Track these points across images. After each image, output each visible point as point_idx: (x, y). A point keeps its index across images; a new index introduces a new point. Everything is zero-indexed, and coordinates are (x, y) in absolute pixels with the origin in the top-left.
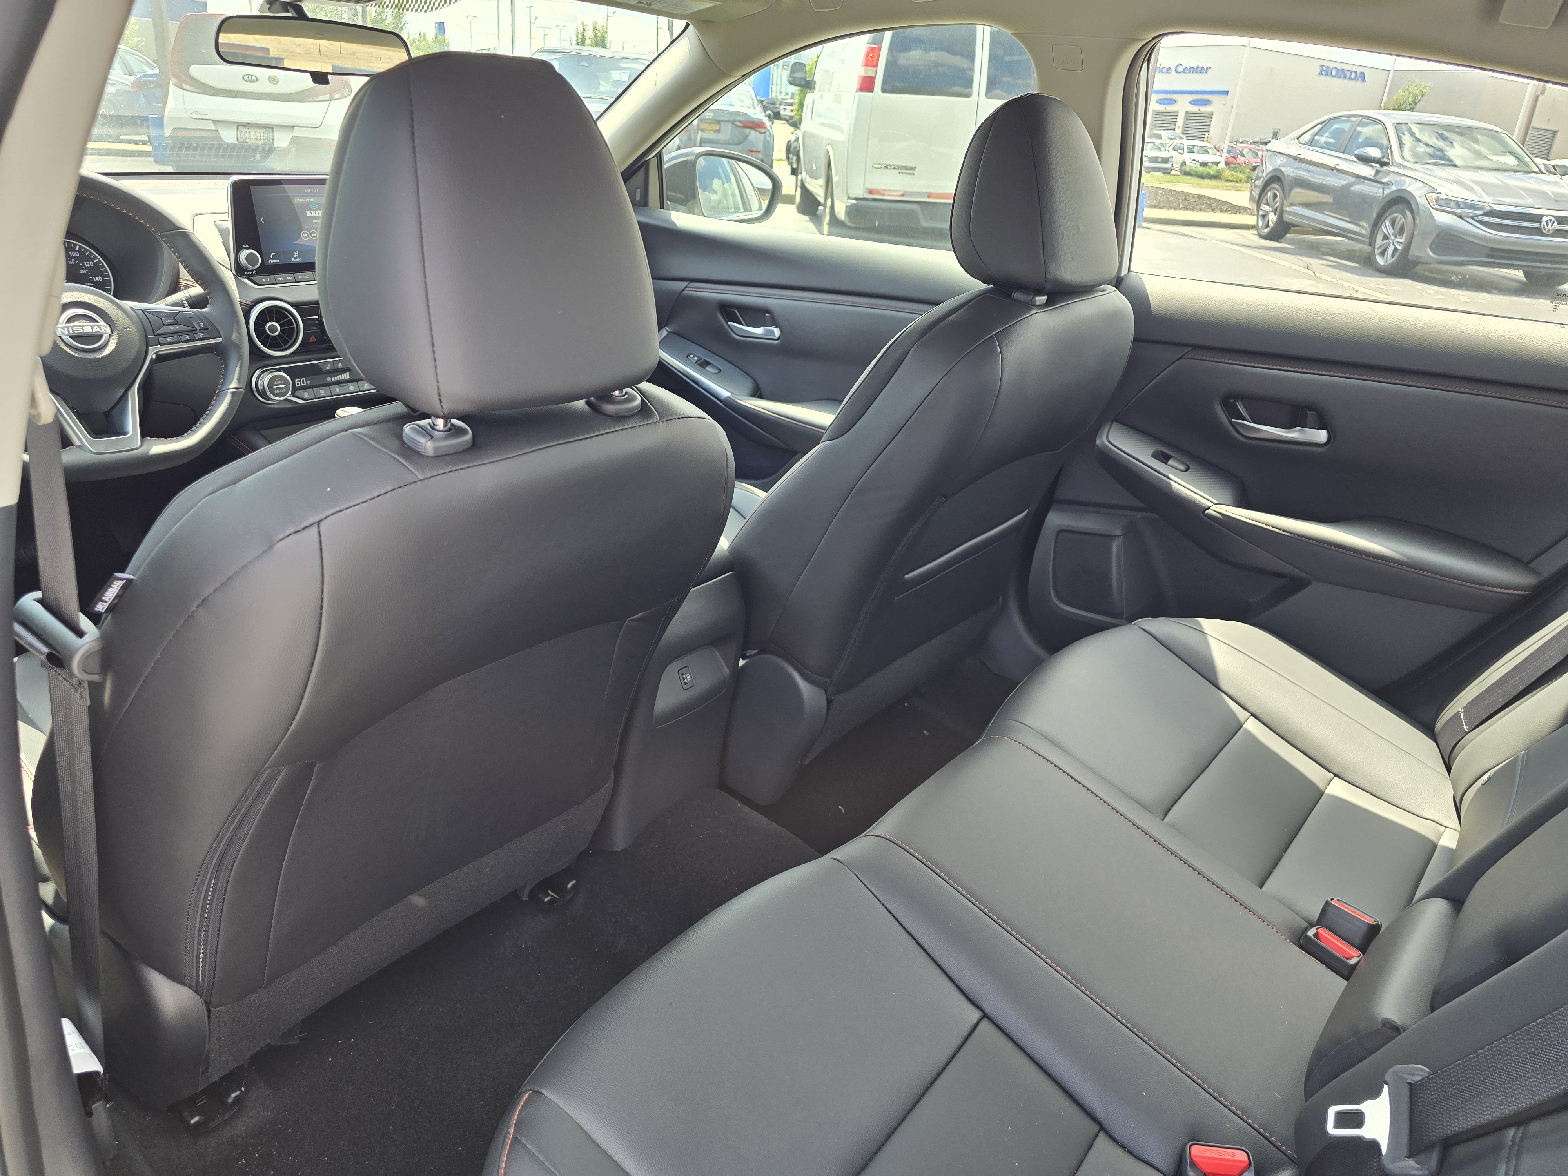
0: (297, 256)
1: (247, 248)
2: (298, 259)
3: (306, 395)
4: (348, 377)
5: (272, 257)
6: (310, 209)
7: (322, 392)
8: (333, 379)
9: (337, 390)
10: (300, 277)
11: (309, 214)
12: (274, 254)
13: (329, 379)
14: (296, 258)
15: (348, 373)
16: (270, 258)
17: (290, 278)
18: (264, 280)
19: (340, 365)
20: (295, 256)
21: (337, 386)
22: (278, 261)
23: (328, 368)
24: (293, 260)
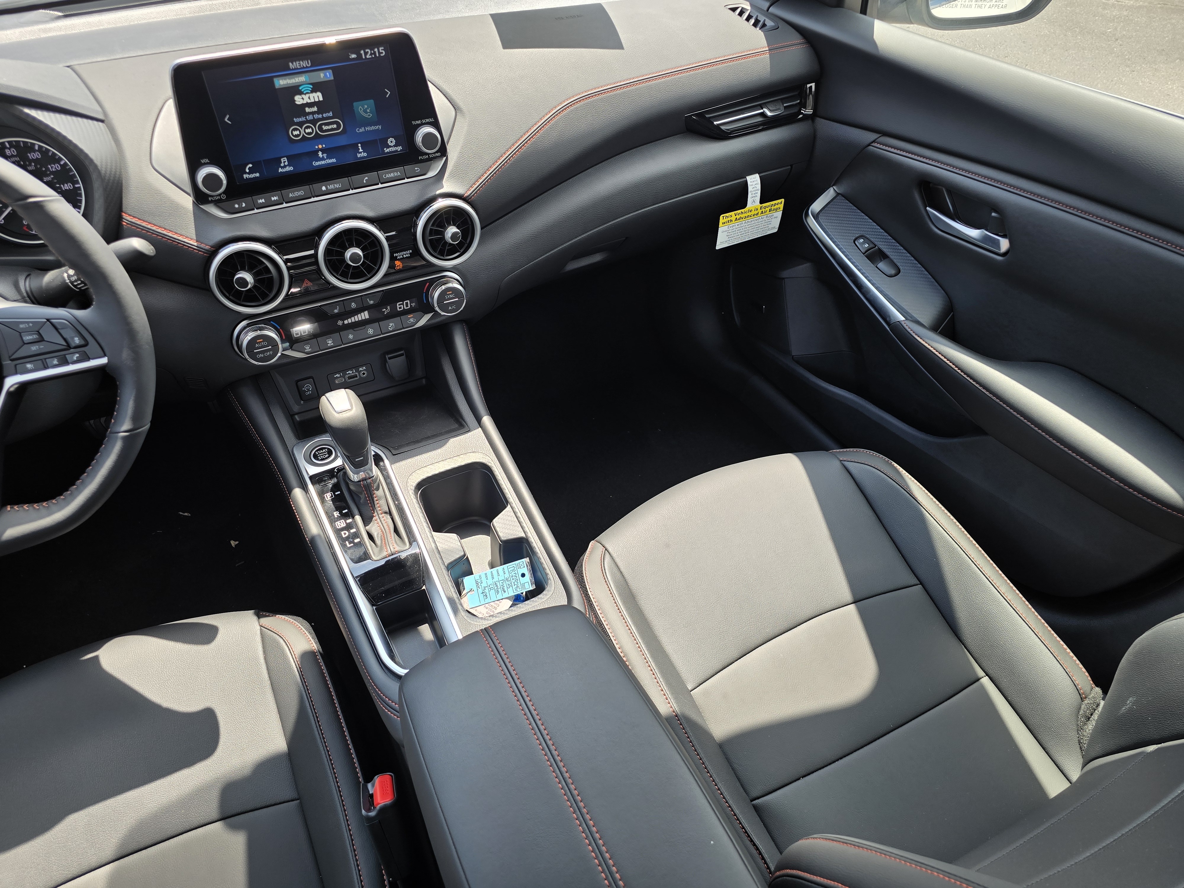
0: (286, 163)
1: (207, 163)
2: (288, 169)
3: (308, 348)
4: (367, 317)
5: (247, 171)
6: (301, 93)
7: (330, 342)
8: (346, 322)
9: (351, 337)
10: (291, 195)
11: (299, 100)
12: (251, 165)
13: (340, 323)
14: (285, 166)
15: (366, 313)
16: (246, 173)
17: (275, 198)
18: (237, 206)
19: (353, 305)
20: (282, 165)
21: (351, 330)
22: (258, 175)
23: (336, 311)
24: (280, 170)
